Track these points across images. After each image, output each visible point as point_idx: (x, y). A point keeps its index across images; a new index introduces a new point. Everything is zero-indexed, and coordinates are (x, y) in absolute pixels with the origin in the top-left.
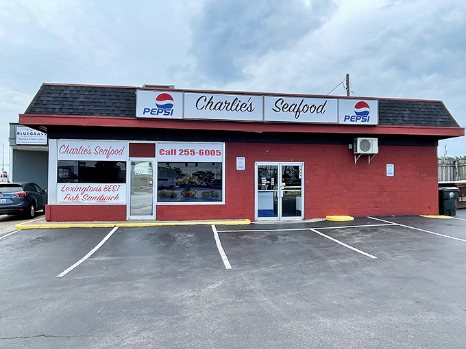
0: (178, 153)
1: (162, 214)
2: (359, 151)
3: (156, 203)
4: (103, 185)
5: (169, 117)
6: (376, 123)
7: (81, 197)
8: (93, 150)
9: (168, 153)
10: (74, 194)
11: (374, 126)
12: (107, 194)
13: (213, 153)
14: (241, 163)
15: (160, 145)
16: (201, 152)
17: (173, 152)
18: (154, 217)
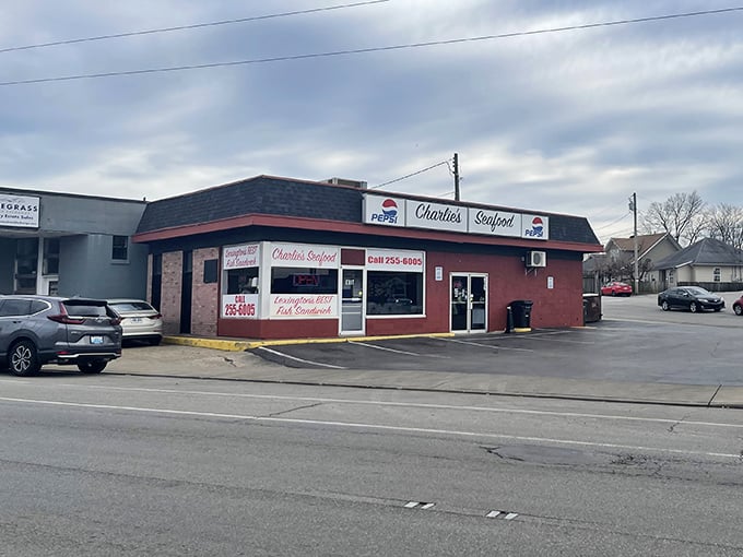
0: (385, 261)
1: (371, 328)
2: (533, 264)
3: (365, 316)
4: (316, 296)
5: (393, 224)
6: (547, 238)
7: (294, 310)
8: (306, 256)
9: (376, 261)
10: (287, 307)
11: (544, 241)
12: (320, 307)
13: (415, 262)
14: (439, 273)
15: (370, 253)
16: (405, 261)
17: (380, 260)
18: (363, 332)
